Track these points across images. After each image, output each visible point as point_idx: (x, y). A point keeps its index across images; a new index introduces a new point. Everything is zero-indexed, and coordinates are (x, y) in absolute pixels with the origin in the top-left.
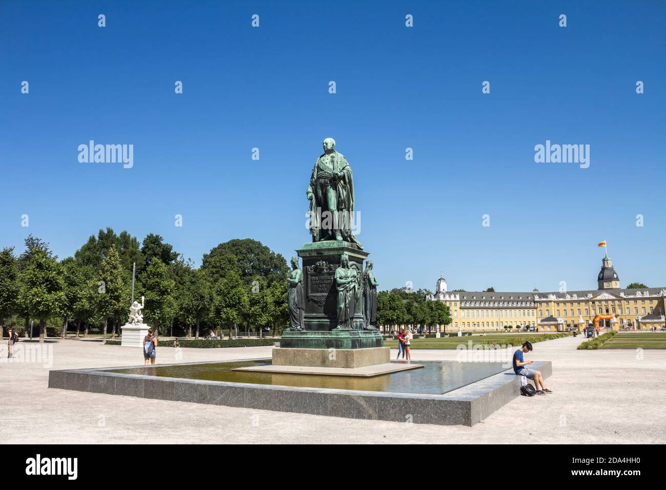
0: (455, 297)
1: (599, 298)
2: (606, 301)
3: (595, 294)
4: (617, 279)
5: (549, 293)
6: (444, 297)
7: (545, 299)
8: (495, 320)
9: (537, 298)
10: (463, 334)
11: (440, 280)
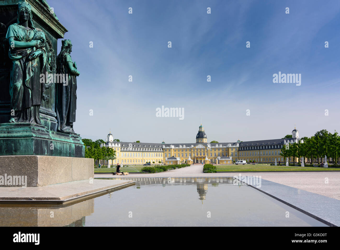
0: (118, 145)
1: (197, 147)
2: (201, 149)
3: (195, 145)
4: (206, 138)
5: (171, 144)
6: (112, 145)
7: (168, 148)
8: (141, 158)
9: (164, 147)
10: (124, 166)
11: (109, 135)
